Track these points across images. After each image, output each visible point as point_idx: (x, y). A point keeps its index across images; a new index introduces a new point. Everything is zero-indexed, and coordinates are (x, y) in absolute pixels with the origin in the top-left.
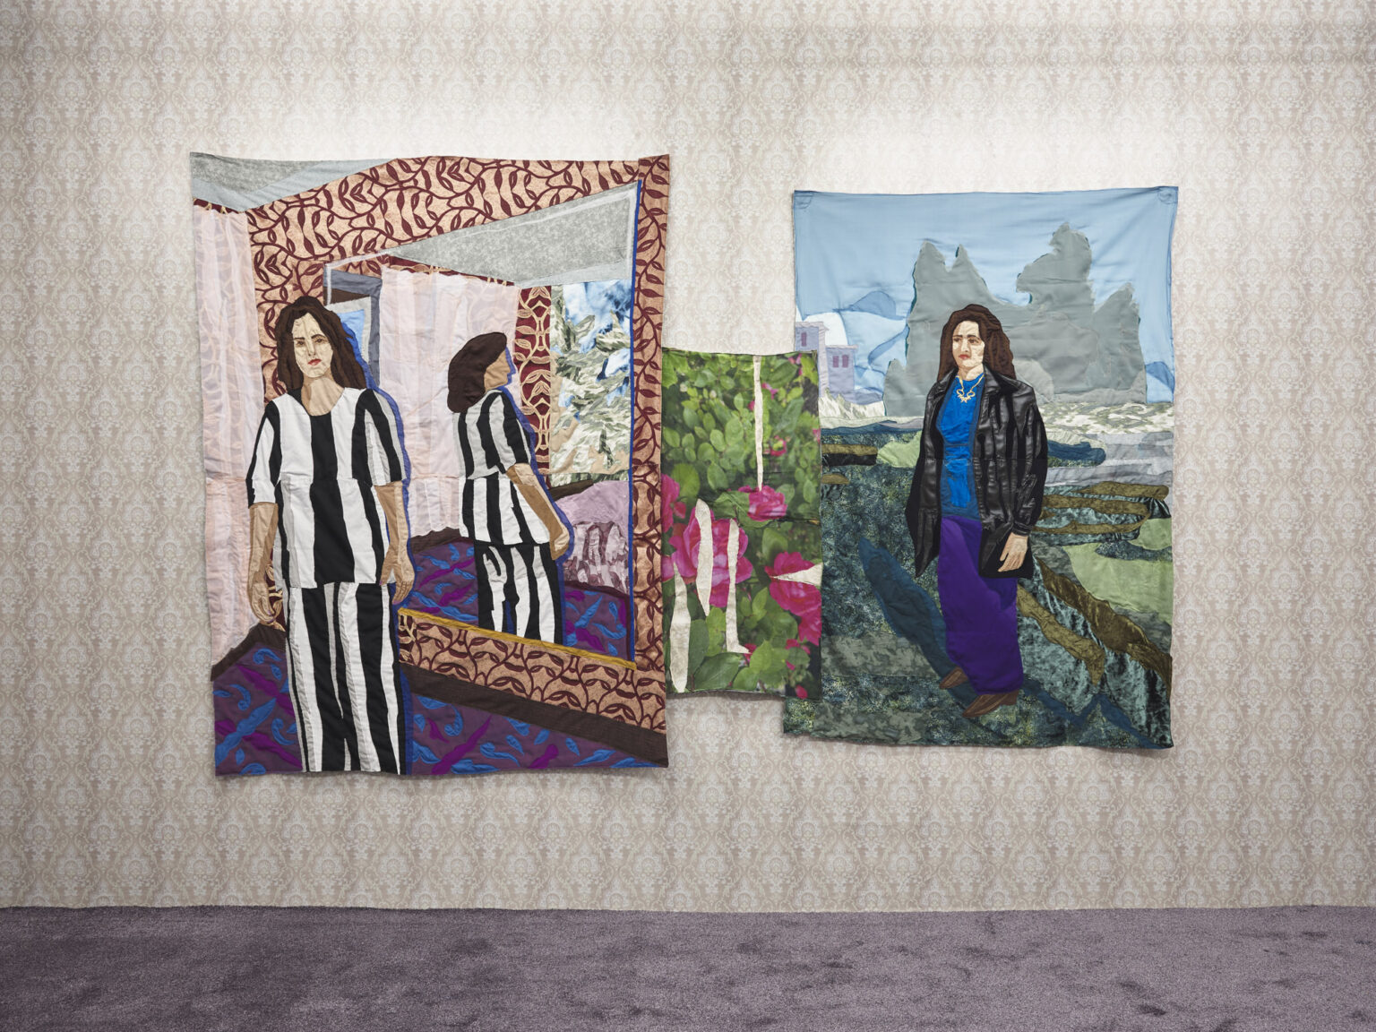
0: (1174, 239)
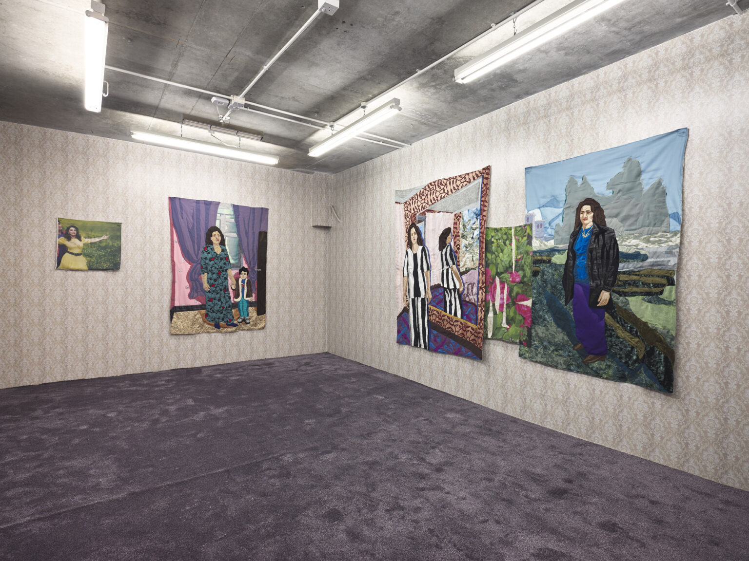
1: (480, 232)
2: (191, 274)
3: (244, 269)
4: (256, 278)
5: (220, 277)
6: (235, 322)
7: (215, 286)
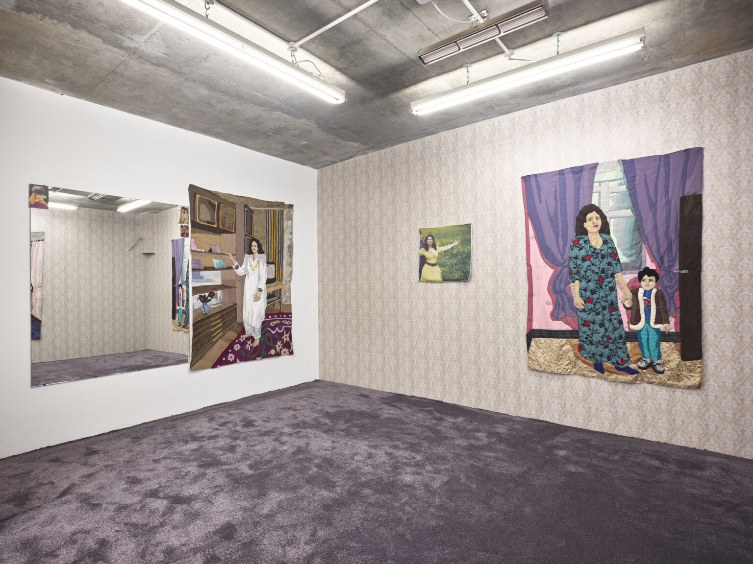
3: (648, 272)
5: (601, 287)
7: (594, 301)
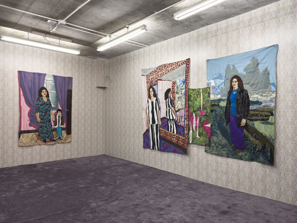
0: (278, 55)
1: (185, 91)
2: (30, 113)
3: (59, 110)
4: (66, 115)
5: (46, 115)
6: (55, 139)
7: (44, 119)
